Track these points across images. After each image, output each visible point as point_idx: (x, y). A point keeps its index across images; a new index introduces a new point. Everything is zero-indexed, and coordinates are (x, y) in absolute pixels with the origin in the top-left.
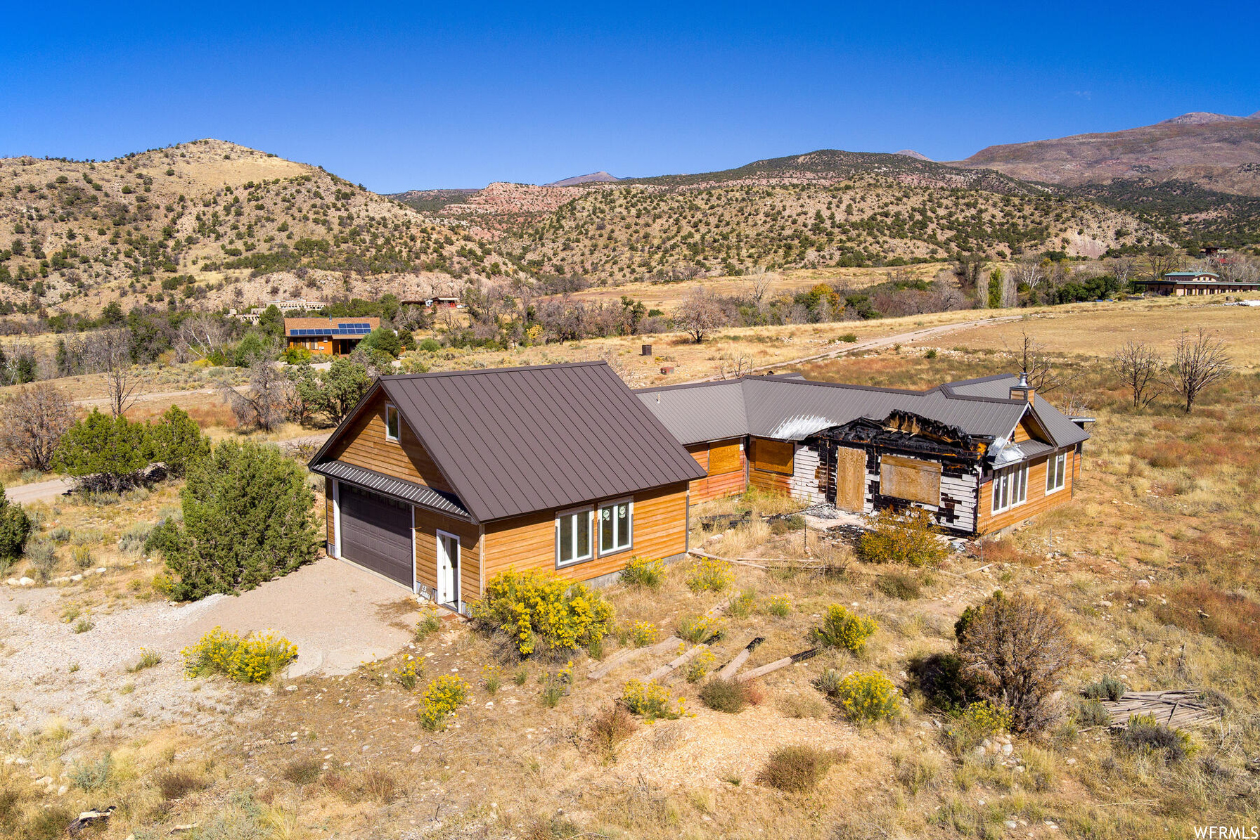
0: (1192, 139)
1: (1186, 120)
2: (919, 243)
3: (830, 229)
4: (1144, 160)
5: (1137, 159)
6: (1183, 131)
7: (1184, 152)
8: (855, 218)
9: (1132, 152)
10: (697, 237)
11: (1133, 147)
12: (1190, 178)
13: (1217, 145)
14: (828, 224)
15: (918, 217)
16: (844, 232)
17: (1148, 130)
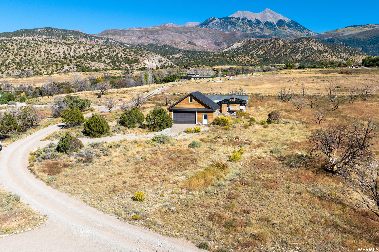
0: (169, 31)
1: (166, 25)
2: (101, 64)
3: (70, 58)
4: (156, 37)
5: (153, 37)
6: (166, 29)
7: (167, 35)
8: (78, 54)
9: (151, 34)
10: (18, 60)
11: (152, 33)
12: (170, 44)
13: (175, 34)
14: (68, 56)
15: (98, 55)
16: (75, 59)
17: (156, 28)
